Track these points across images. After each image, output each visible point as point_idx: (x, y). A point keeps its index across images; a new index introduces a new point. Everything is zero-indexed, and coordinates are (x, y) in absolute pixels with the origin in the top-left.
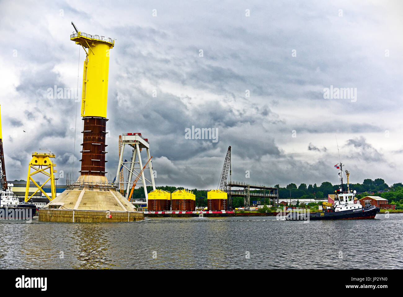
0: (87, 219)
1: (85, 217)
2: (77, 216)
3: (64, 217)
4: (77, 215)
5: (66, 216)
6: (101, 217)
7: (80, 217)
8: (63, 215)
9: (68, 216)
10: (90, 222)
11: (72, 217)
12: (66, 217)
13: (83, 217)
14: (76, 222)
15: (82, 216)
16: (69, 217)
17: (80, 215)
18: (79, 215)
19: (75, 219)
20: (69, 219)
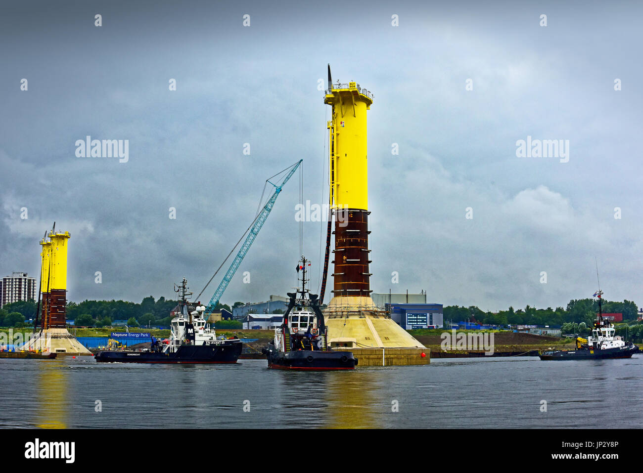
0: (402, 361)
1: (399, 357)
2: (389, 356)
3: (369, 358)
4: (389, 354)
5: (371, 356)
6: (415, 356)
7: (393, 358)
8: (367, 356)
9: (376, 356)
10: (405, 364)
11: (381, 358)
12: (373, 358)
13: (396, 358)
14: (387, 365)
15: (396, 356)
16: (377, 358)
17: (393, 354)
18: (391, 355)
19: (386, 361)
20: (376, 362)
